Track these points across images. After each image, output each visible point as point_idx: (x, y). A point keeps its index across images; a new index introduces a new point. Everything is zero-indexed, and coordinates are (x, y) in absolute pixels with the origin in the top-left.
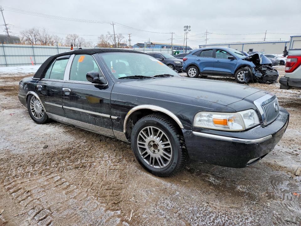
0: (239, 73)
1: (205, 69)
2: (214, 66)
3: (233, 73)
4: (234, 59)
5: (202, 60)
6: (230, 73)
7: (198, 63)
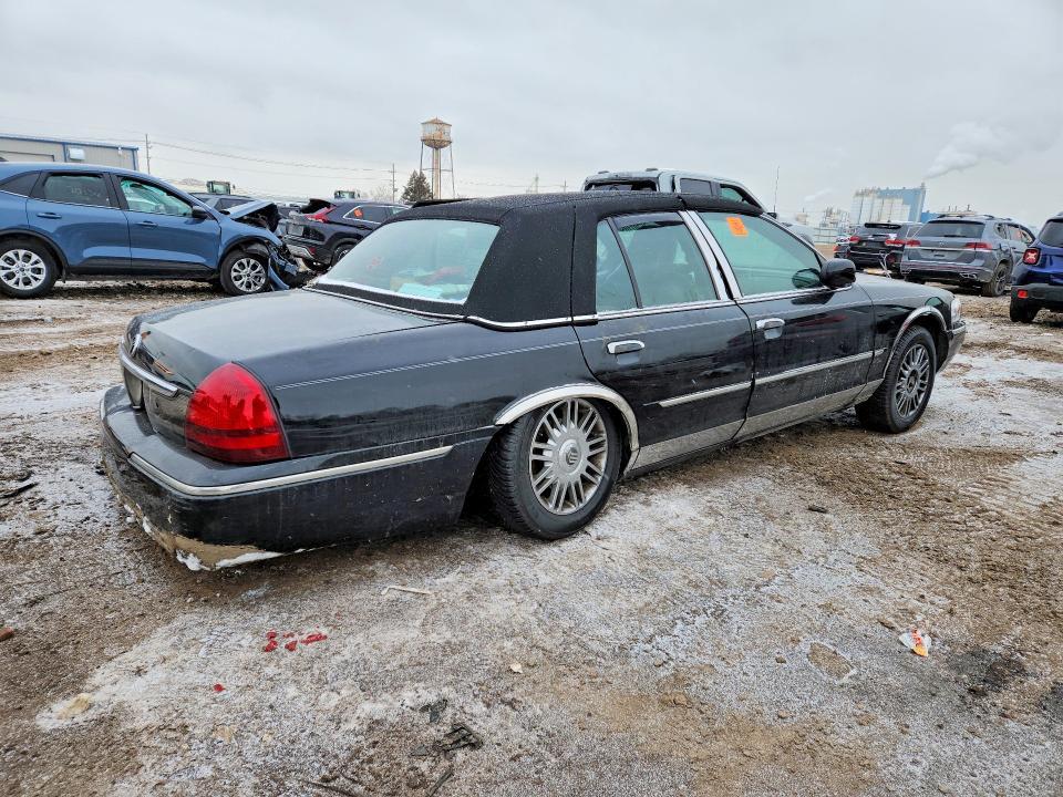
0: (236, 266)
1: (89, 253)
2: (130, 243)
3: (213, 265)
4: (205, 218)
5: (69, 215)
6: (200, 268)
7: (49, 227)
